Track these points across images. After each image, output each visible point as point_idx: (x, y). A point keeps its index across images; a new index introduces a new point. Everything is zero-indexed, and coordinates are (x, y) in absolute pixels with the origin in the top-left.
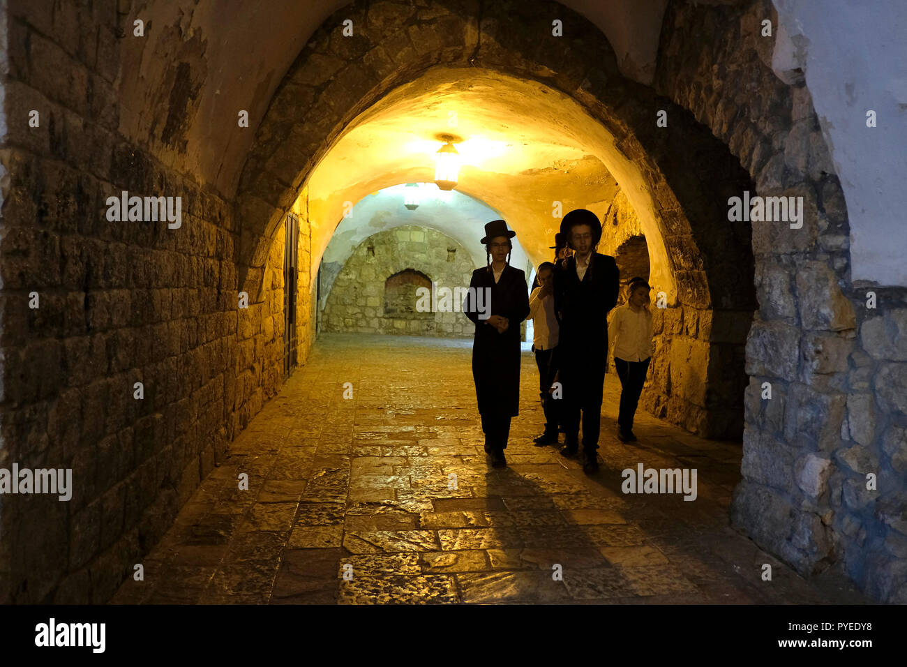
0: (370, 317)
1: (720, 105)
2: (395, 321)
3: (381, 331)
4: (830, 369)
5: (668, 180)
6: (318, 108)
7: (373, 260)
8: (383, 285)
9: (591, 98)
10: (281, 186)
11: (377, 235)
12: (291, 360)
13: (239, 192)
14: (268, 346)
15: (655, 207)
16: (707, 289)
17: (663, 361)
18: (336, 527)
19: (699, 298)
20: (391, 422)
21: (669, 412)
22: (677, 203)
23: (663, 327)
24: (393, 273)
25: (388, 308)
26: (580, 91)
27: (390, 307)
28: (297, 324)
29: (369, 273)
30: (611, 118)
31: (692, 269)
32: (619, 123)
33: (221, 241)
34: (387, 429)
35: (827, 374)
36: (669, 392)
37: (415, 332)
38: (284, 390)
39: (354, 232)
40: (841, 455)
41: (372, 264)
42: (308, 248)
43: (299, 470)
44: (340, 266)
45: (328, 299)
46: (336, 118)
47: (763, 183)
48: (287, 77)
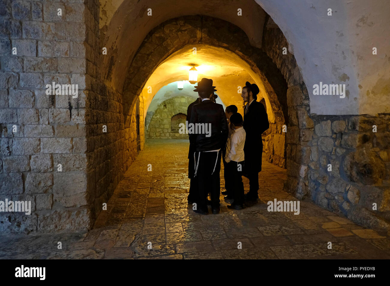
0: (166, 133)
1: (278, 59)
2: (176, 134)
3: (170, 138)
4: (307, 140)
5: (268, 80)
6: (149, 61)
7: (166, 110)
8: (170, 120)
9: (241, 53)
10: (137, 88)
11: (167, 100)
12: (139, 148)
13: (123, 91)
14: (132, 143)
15: (266, 89)
16: (283, 117)
17: (271, 143)
18: (162, 193)
19: (281, 120)
20: (177, 167)
21: (274, 161)
22: (272, 88)
23: (271, 131)
24: (174, 115)
25: (172, 128)
26: (237, 51)
27: (173, 128)
28: (140, 135)
29: (164, 115)
30: (248, 60)
31: (279, 110)
32: (251, 61)
33: (120, 107)
34: (176, 169)
35: (306, 141)
36: (273, 154)
37: (184, 138)
38: (138, 158)
39: (158, 99)
40: (309, 165)
41: (165, 112)
42: (143, 107)
43: (148, 180)
44: (153, 113)
45: (149, 126)
46: (154, 64)
47: (289, 84)
48: (138, 52)
